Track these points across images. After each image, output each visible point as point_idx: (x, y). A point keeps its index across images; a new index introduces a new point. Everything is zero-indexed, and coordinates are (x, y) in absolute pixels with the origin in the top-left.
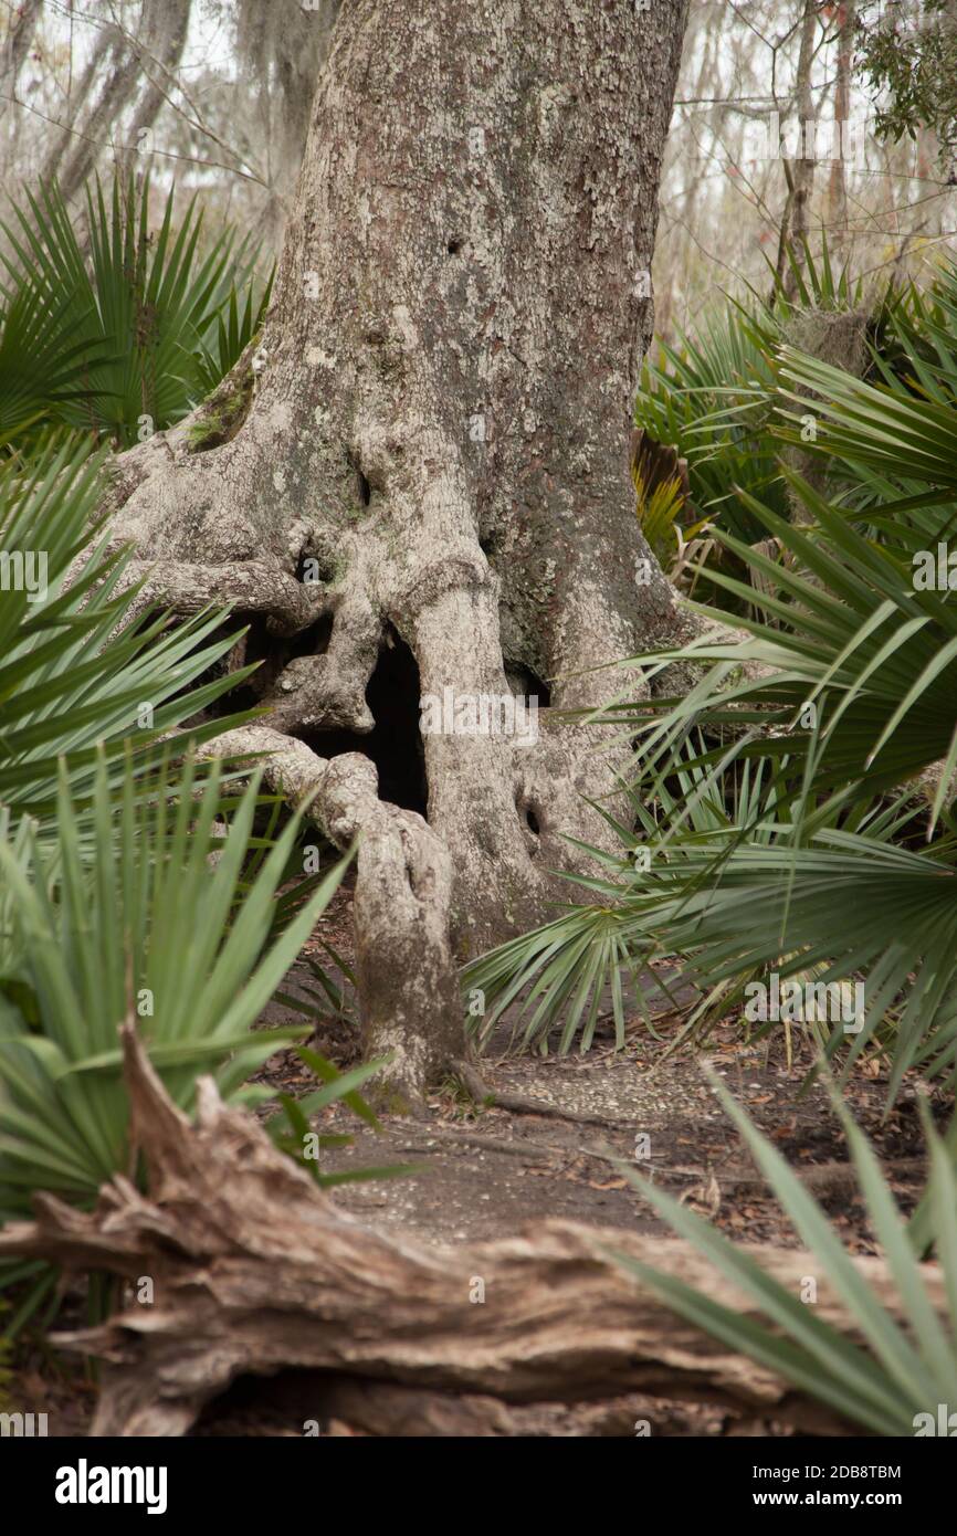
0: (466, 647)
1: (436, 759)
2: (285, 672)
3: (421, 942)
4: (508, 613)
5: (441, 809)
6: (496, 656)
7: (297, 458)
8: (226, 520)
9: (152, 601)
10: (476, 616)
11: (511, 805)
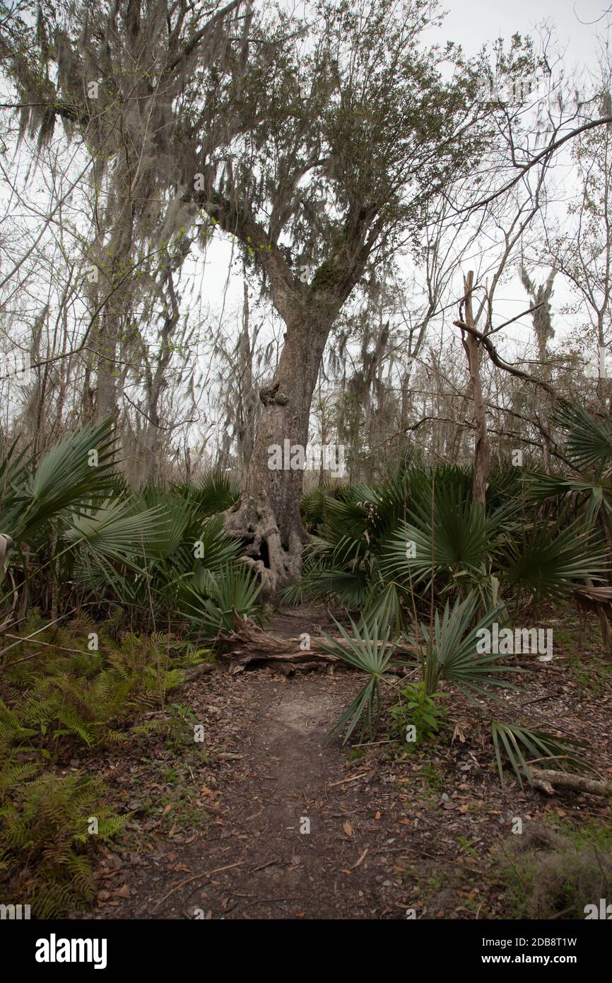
0: (275, 542)
1: (271, 559)
2: (248, 547)
3: (272, 590)
4: (282, 537)
5: (273, 568)
6: (280, 543)
7: (248, 513)
8: (237, 523)
10: (277, 537)
11: (283, 567)
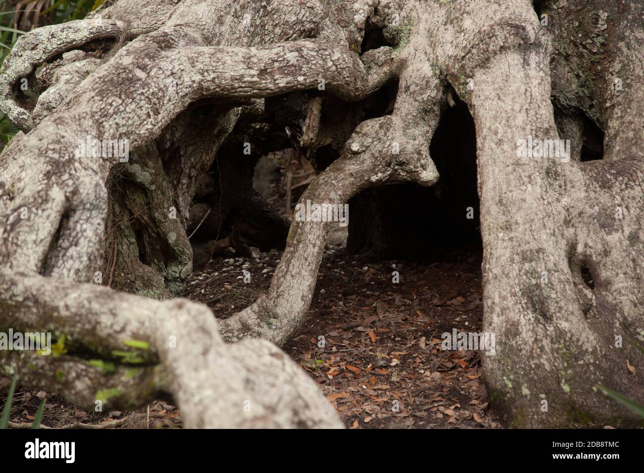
0: (517, 107)
2: (354, 135)
4: (564, 62)
5: (495, 271)
9: (201, 88)
10: (527, 76)
11: (564, 265)
